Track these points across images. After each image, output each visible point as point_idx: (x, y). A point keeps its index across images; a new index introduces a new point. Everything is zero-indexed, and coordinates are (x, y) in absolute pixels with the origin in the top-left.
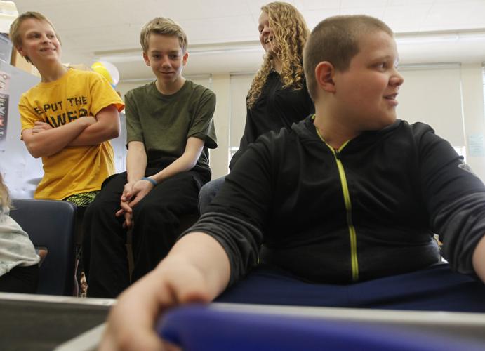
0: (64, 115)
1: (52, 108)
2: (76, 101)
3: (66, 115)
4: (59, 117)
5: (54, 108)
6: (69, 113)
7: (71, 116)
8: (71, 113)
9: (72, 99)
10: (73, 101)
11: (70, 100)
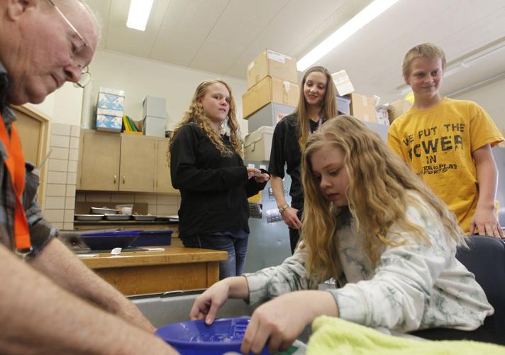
0: (437, 140)
1: (425, 133)
2: (453, 127)
3: (440, 141)
4: (430, 142)
5: (427, 134)
6: (443, 138)
7: (445, 141)
8: (446, 138)
9: (449, 125)
10: (450, 128)
11: (447, 126)
